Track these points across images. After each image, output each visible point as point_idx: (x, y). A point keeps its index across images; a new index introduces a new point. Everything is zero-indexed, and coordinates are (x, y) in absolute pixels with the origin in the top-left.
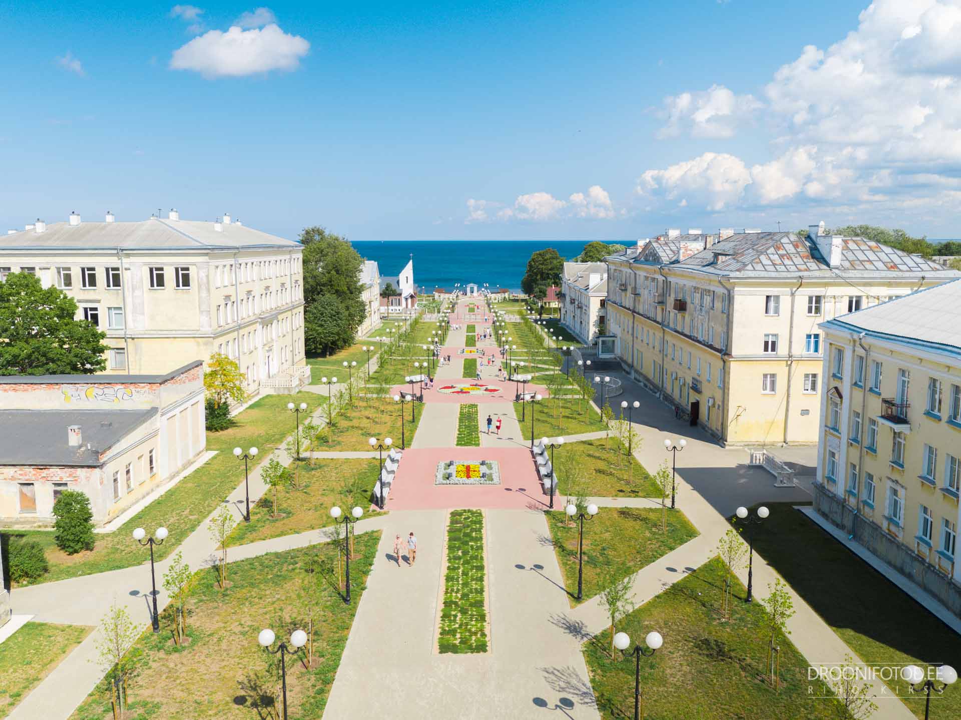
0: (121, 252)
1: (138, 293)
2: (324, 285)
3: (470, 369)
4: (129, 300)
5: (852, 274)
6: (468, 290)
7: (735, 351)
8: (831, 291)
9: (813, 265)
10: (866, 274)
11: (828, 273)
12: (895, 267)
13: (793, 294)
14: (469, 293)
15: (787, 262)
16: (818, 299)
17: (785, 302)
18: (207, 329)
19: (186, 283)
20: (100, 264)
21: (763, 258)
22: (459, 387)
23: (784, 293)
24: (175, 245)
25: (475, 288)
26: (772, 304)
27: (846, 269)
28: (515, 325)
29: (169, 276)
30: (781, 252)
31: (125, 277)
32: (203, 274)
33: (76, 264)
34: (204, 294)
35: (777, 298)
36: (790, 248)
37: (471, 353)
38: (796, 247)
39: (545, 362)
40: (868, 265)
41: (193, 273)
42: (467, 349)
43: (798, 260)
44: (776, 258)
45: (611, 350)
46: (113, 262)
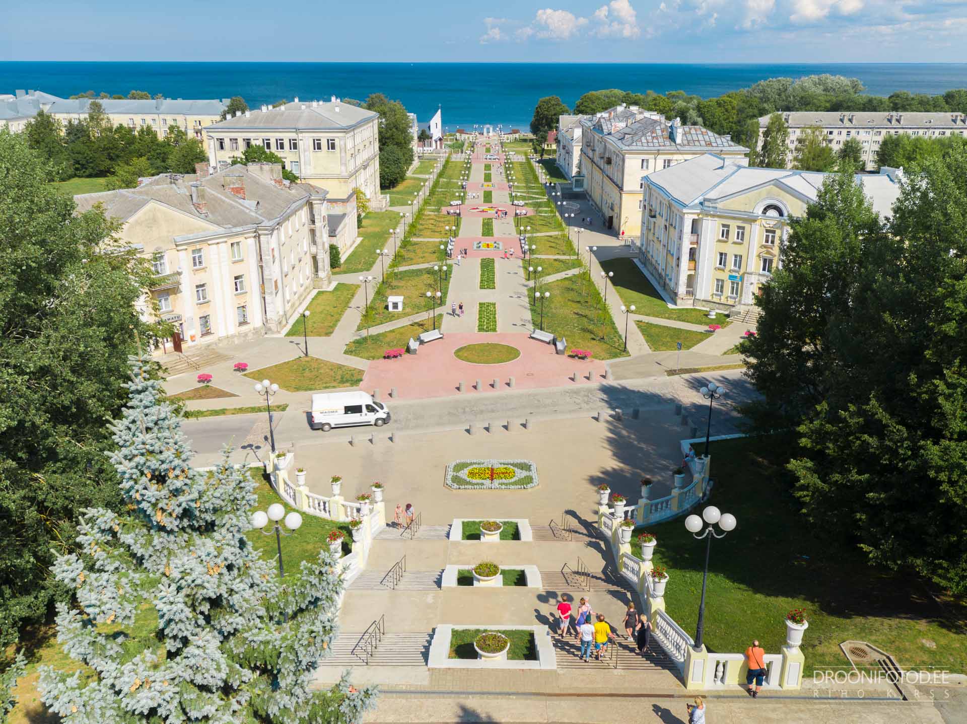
0: (297, 130)
1: (306, 153)
2: (388, 138)
3: (488, 197)
4: (302, 156)
5: (687, 148)
6: (485, 130)
7: (625, 189)
8: (675, 157)
9: (668, 143)
10: (694, 148)
11: (674, 148)
12: (710, 144)
13: (655, 159)
14: (485, 134)
15: (655, 141)
16: (669, 161)
17: (651, 162)
18: (345, 174)
19: (333, 147)
20: (286, 137)
21: (643, 138)
22: (481, 208)
23: (651, 158)
24: (327, 126)
25: (491, 129)
26: (645, 164)
27: (684, 145)
28: (521, 164)
29: (324, 144)
30: (654, 135)
31: (301, 144)
32: (342, 143)
33: (273, 137)
34: (343, 154)
35: (647, 161)
36: (659, 132)
37: (487, 186)
38: (662, 132)
39: (537, 194)
40: (697, 143)
41: (337, 142)
42: (486, 184)
43: (661, 140)
44: (650, 138)
45: (582, 186)
46: (293, 135)
